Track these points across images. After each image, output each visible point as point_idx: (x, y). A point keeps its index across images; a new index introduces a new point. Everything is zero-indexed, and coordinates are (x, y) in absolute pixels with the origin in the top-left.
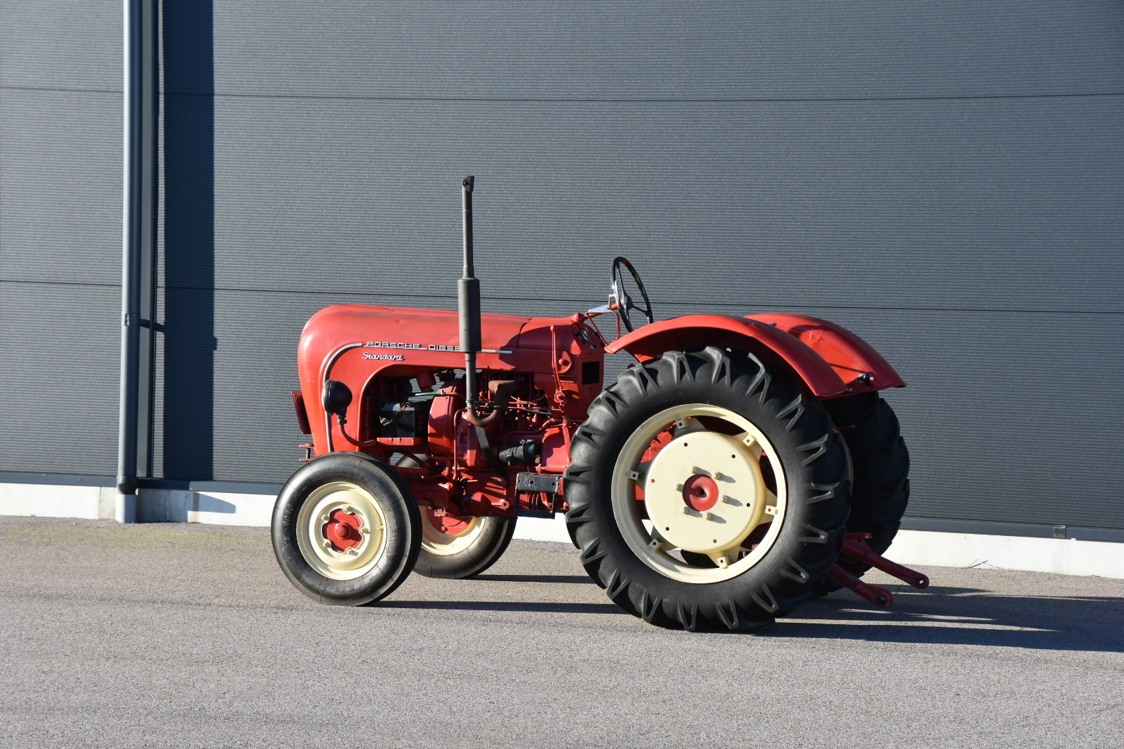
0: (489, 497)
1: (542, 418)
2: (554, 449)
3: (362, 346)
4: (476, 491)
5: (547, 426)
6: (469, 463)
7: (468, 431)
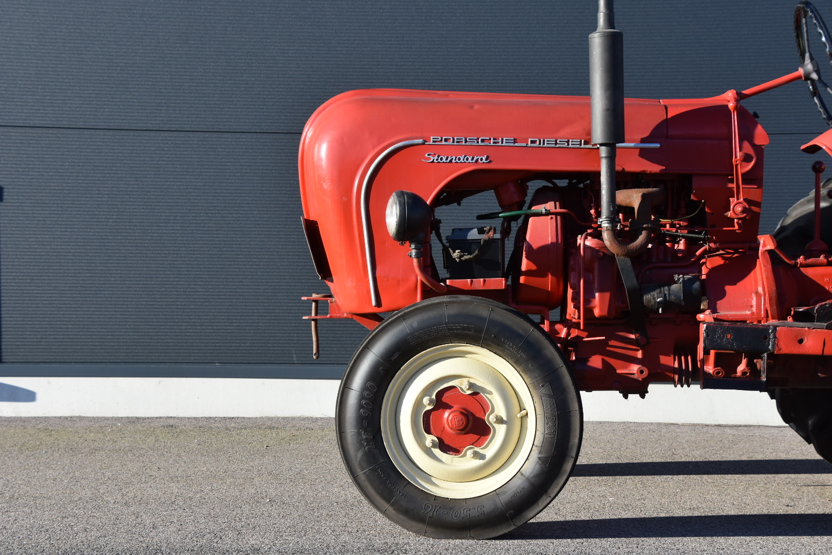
0: (612, 361)
1: (692, 244)
2: (728, 288)
3: (423, 144)
4: (594, 354)
5: (702, 256)
6: (597, 312)
7: (596, 266)
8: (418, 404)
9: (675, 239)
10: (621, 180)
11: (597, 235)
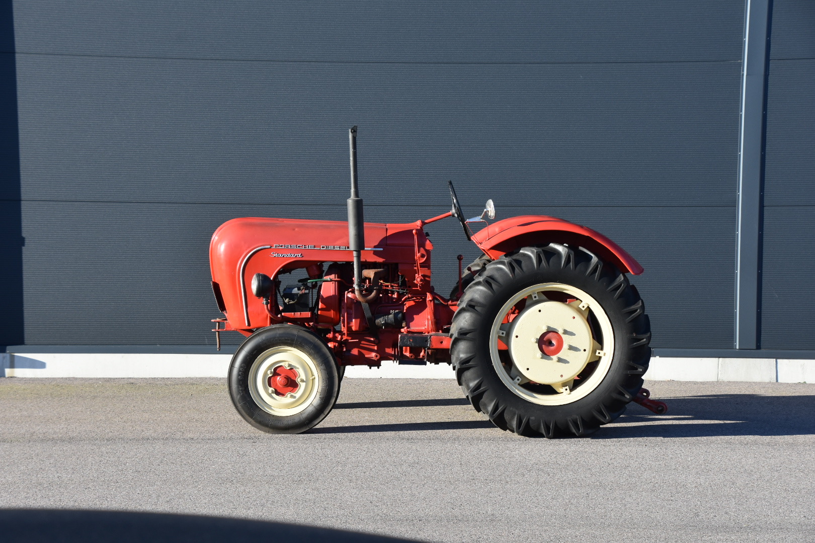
0: (363, 351)
1: (400, 295)
2: (415, 316)
3: (270, 248)
4: (354, 348)
5: (405, 300)
6: (354, 329)
7: (353, 306)
8: (265, 374)
9: (393, 293)
10: (363, 265)
11: (353, 292)
